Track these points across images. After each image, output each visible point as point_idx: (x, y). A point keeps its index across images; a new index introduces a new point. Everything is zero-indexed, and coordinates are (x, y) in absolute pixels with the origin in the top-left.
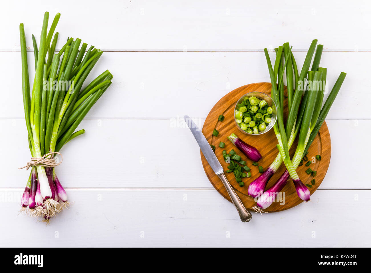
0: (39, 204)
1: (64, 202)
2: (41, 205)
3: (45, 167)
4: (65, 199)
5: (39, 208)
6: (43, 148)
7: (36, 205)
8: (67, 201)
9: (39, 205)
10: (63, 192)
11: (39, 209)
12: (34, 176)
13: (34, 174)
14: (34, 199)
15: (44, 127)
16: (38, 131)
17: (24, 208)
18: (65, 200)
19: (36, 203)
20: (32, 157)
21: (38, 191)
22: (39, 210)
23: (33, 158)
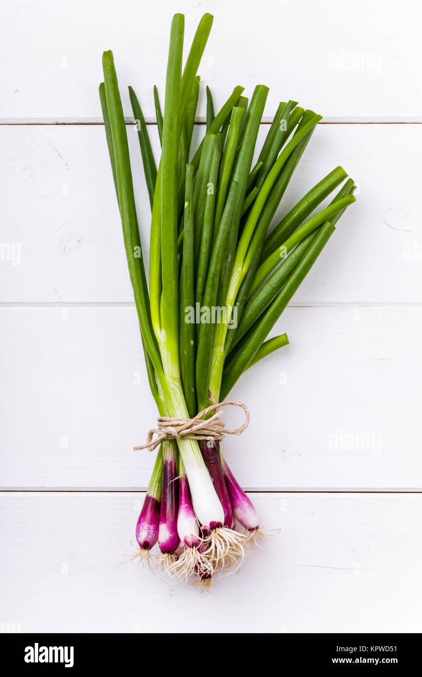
0: (190, 541)
1: (251, 530)
2: (195, 544)
3: (199, 441)
4: (252, 522)
5: (191, 554)
6: (193, 390)
7: (182, 544)
8: (257, 528)
9: (191, 543)
10: (246, 505)
11: (190, 556)
12: (169, 468)
13: (171, 462)
14: (174, 528)
15: (191, 335)
16: (174, 346)
17: (145, 552)
18: (253, 525)
19: (182, 538)
20: (162, 416)
21: (183, 507)
22: (192, 559)
23: (164, 418)
